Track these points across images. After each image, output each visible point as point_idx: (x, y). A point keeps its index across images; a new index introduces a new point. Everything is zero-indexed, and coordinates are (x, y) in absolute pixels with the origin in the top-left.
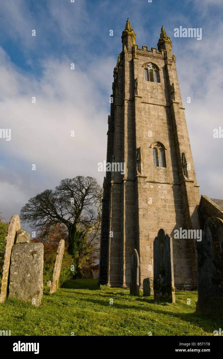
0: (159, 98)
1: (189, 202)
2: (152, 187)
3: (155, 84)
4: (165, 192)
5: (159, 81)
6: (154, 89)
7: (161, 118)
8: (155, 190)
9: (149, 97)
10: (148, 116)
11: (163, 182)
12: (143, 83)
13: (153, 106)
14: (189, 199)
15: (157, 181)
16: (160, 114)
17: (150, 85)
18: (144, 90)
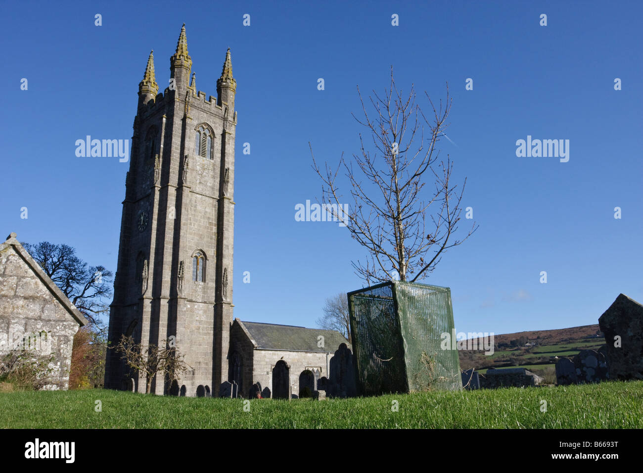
0: (209, 184)
1: (223, 326)
2: (189, 306)
3: (206, 160)
4: (201, 312)
5: (212, 157)
6: (204, 169)
7: (208, 215)
8: (192, 310)
9: (198, 182)
10: (193, 213)
11: (201, 301)
12: (193, 159)
13: (201, 196)
14: (223, 323)
15: (194, 300)
16: (207, 210)
17: (201, 163)
18: (193, 170)
